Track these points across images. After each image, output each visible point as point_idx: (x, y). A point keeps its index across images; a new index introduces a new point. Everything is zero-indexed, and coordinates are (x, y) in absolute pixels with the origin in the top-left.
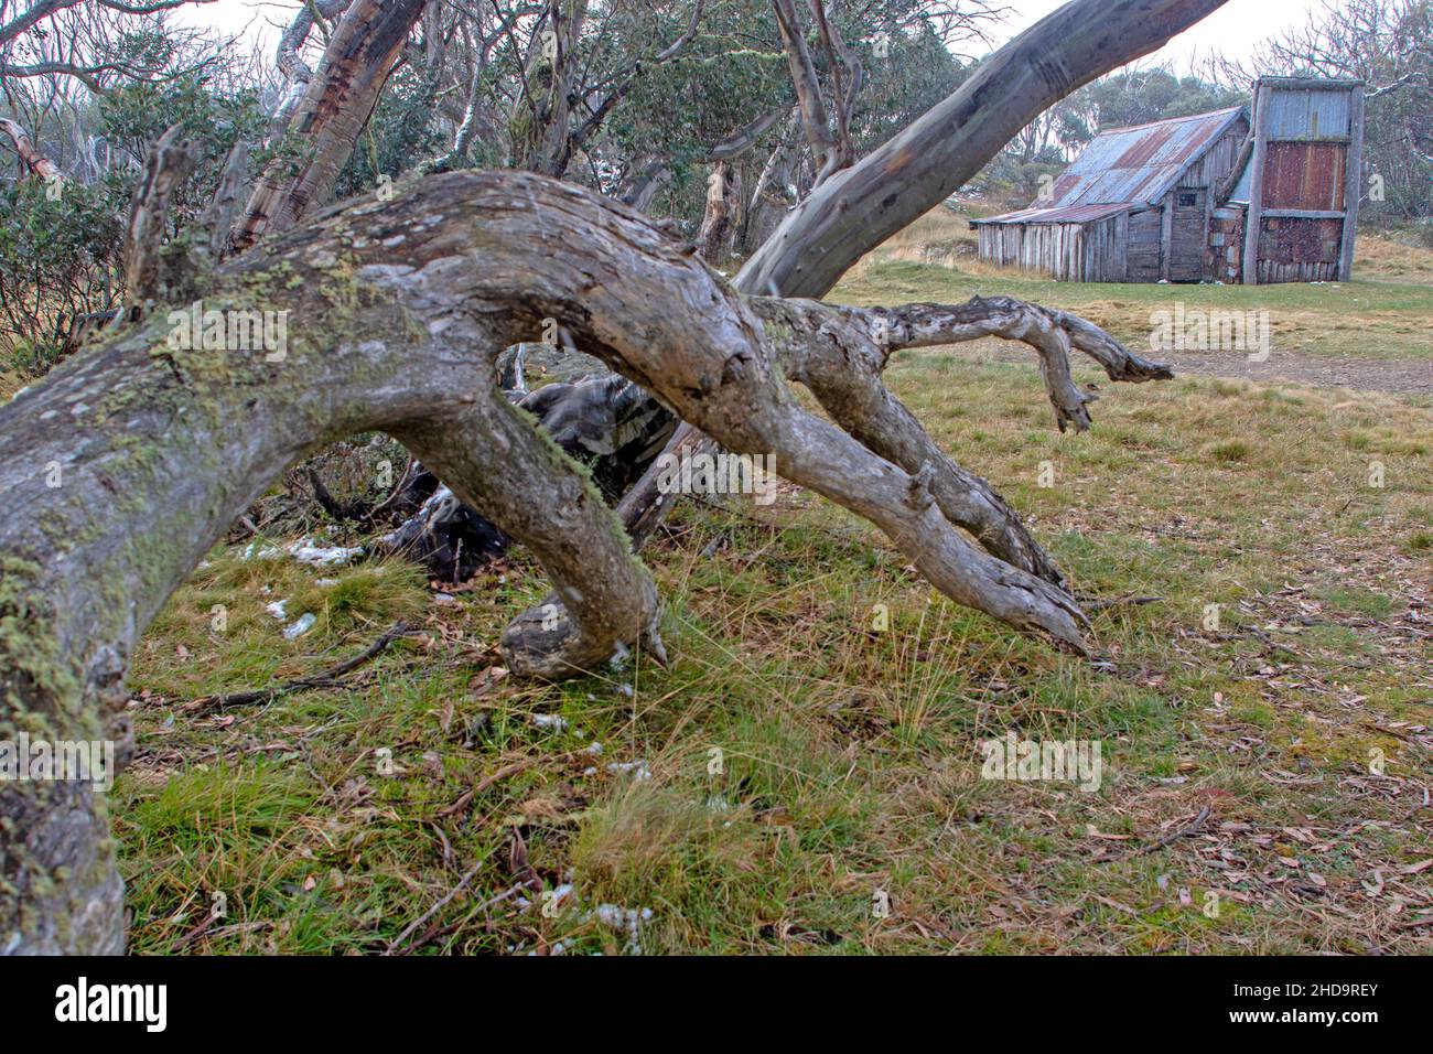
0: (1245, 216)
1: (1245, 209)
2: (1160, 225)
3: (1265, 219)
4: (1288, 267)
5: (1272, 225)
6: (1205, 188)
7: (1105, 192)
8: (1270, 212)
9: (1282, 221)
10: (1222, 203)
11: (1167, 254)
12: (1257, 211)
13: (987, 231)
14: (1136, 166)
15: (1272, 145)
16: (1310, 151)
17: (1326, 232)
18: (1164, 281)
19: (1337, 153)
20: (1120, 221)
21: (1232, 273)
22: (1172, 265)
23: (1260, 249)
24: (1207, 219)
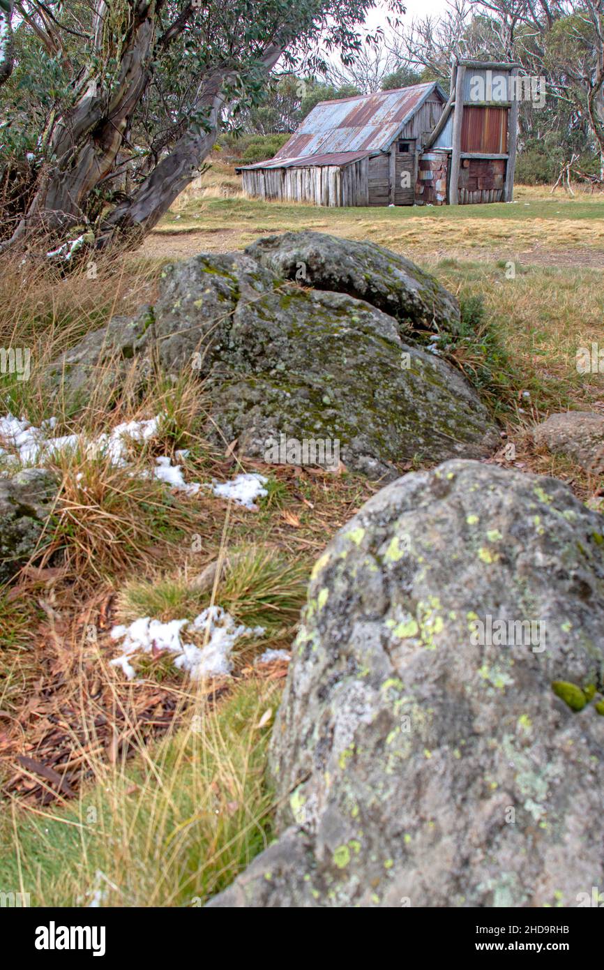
0: (450, 159)
1: (449, 153)
2: (388, 166)
3: (462, 160)
4: (475, 193)
5: (466, 164)
6: (415, 140)
7: (339, 144)
8: (466, 155)
9: (472, 160)
10: (429, 148)
11: (393, 186)
12: (458, 154)
13: (250, 175)
14: (360, 125)
15: (466, 108)
16: (487, 113)
17: (497, 168)
18: (392, 205)
19: (503, 114)
20: (364, 163)
21: (440, 198)
22: (396, 194)
23: (460, 181)
24: (417, 162)
